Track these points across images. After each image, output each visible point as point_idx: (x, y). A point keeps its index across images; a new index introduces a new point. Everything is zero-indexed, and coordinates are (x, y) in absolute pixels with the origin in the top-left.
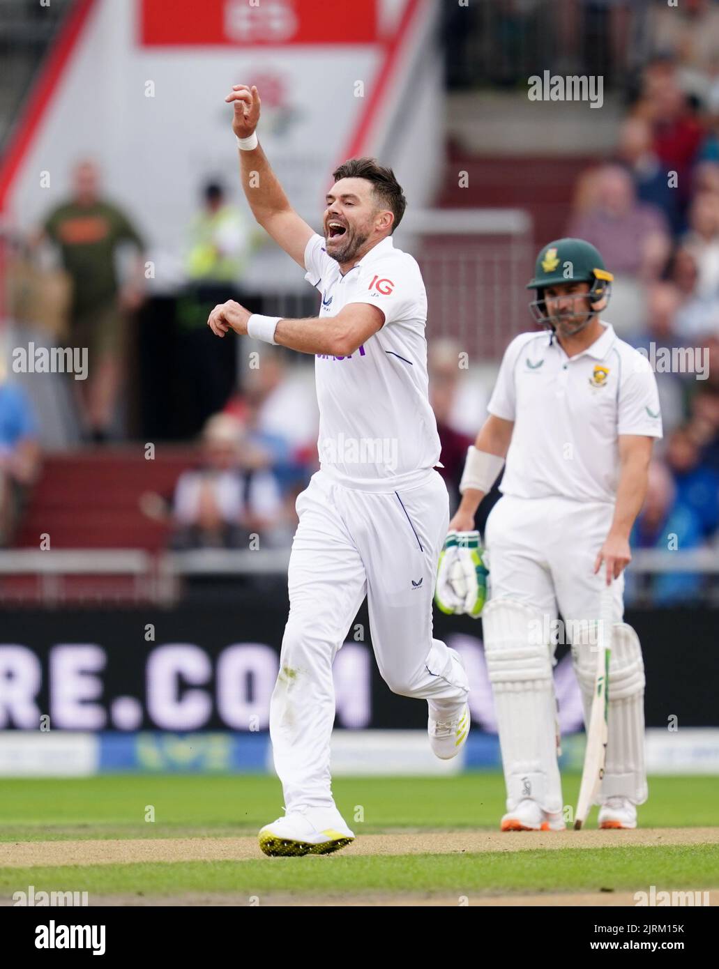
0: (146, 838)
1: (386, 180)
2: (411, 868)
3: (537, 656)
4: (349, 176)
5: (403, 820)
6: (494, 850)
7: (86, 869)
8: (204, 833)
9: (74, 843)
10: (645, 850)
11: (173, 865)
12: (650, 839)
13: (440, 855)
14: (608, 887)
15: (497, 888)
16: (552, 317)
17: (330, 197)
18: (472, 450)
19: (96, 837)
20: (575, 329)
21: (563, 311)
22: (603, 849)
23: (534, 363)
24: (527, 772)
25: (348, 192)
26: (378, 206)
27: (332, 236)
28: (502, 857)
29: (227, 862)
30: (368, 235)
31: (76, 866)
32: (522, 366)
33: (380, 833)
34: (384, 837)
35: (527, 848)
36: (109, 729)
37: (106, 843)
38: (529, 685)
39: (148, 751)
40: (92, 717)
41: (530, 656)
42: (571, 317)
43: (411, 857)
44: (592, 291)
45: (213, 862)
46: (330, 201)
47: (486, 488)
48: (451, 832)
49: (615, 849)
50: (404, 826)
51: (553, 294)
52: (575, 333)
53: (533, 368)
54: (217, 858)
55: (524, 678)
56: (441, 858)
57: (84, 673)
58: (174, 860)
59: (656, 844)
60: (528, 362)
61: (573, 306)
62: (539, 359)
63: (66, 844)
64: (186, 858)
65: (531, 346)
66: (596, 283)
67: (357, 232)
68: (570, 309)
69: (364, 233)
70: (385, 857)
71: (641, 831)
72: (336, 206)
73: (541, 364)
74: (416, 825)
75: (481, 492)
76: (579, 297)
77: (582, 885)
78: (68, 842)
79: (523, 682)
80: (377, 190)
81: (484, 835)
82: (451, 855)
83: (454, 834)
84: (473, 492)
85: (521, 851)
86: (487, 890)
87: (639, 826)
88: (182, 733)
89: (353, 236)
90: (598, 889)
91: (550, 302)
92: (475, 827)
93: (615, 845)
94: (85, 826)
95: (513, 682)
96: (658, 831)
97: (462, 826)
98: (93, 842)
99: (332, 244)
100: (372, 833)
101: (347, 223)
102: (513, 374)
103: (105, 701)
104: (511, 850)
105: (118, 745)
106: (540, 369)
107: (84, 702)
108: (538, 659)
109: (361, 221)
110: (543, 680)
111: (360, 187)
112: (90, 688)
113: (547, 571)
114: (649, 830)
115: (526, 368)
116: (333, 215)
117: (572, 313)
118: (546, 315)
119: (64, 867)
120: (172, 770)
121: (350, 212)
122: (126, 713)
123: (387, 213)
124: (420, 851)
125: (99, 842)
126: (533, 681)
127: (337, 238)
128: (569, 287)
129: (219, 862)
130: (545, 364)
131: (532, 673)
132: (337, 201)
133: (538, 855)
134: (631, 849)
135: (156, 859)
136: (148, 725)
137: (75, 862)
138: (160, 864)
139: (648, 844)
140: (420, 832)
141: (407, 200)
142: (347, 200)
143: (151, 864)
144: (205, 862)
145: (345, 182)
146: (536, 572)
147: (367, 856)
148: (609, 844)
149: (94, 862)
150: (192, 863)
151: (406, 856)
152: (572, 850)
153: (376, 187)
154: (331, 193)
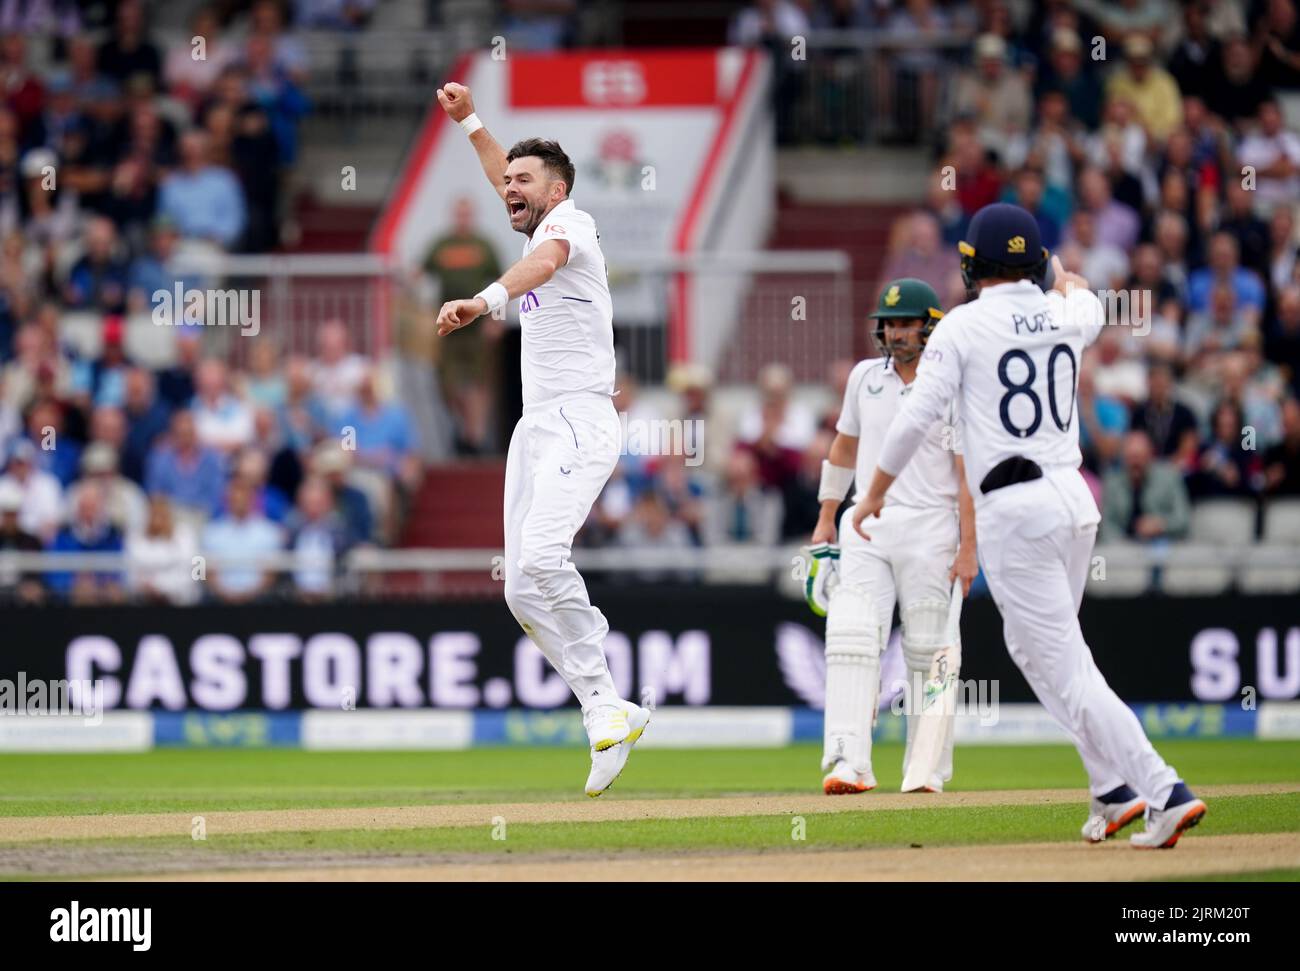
0: (514, 802)
1: (553, 154)
2: (746, 828)
3: (868, 635)
4: (520, 156)
5: (739, 785)
6: (818, 811)
7: (462, 829)
8: (565, 797)
9: (451, 807)
10: (950, 811)
11: (538, 826)
12: (954, 801)
13: (771, 815)
14: (918, 843)
15: (820, 845)
16: (889, 345)
17: (507, 177)
18: (826, 463)
19: (470, 801)
20: (907, 358)
21: (898, 341)
22: (913, 810)
23: (875, 389)
24: (842, 733)
25: (521, 171)
26: (551, 178)
27: (515, 213)
28: (825, 818)
29: (585, 823)
30: (546, 206)
31: (453, 828)
32: (864, 392)
33: (718, 797)
34: (723, 801)
35: (847, 809)
36: (481, 707)
37: (479, 807)
38: (856, 659)
39: (517, 726)
40: (467, 696)
41: (860, 634)
42: (905, 348)
43: (746, 819)
44: (926, 326)
45: (573, 823)
46: (507, 180)
47: (841, 497)
48: (781, 795)
49: (924, 810)
50: (739, 791)
51: (892, 325)
52: (908, 362)
53: (875, 393)
54: (576, 819)
55: (853, 652)
56: (771, 818)
57: (461, 658)
58: (539, 821)
59: (960, 805)
60: (870, 388)
61: (907, 337)
62: (879, 386)
63: (445, 809)
64: (549, 820)
65: (871, 374)
66: (930, 320)
67: (537, 206)
68: (904, 340)
69: (542, 205)
70: (723, 818)
71: (948, 794)
72: (513, 186)
73: (880, 389)
74: (750, 790)
75: (837, 501)
76: (912, 332)
77: (895, 841)
78: (445, 807)
79: (852, 655)
80: (547, 164)
81: (809, 798)
82: (780, 816)
83: (783, 798)
84: (831, 502)
85: (842, 812)
86: (811, 847)
87: (945, 789)
88: (547, 710)
89: (533, 211)
90: (909, 845)
91: (888, 331)
92: (802, 791)
93: (924, 806)
94: (460, 792)
95: (843, 655)
96: (962, 794)
97: (790, 791)
98: (468, 806)
99: (515, 220)
100: (711, 797)
101: (524, 198)
102: (857, 397)
103: (479, 682)
104: (833, 812)
105: (490, 721)
106: (879, 395)
107: (461, 683)
108: (867, 638)
109: (538, 195)
110: (869, 657)
111: (532, 164)
112: (466, 670)
113: (889, 564)
114: (953, 793)
115: (867, 393)
116: (512, 194)
117: (906, 344)
118: (884, 343)
119: (442, 828)
120: (537, 743)
121: (526, 189)
122: (497, 692)
123: (559, 182)
124: (753, 813)
125: (473, 807)
126: (861, 656)
127: (519, 214)
128: (906, 322)
129: (578, 823)
130: (884, 389)
131: (861, 649)
132: (513, 181)
133: (856, 816)
134: (938, 810)
135: (523, 821)
136: (516, 704)
137: (452, 824)
138: (526, 825)
139: (952, 805)
140: (754, 796)
141: (575, 167)
142: (522, 178)
143: (518, 824)
144: (565, 823)
145: (517, 161)
146: (880, 566)
147: (707, 818)
148: (919, 806)
149: (468, 824)
150: (555, 823)
151: (741, 817)
152: (885, 811)
153: (546, 162)
154: (506, 174)
